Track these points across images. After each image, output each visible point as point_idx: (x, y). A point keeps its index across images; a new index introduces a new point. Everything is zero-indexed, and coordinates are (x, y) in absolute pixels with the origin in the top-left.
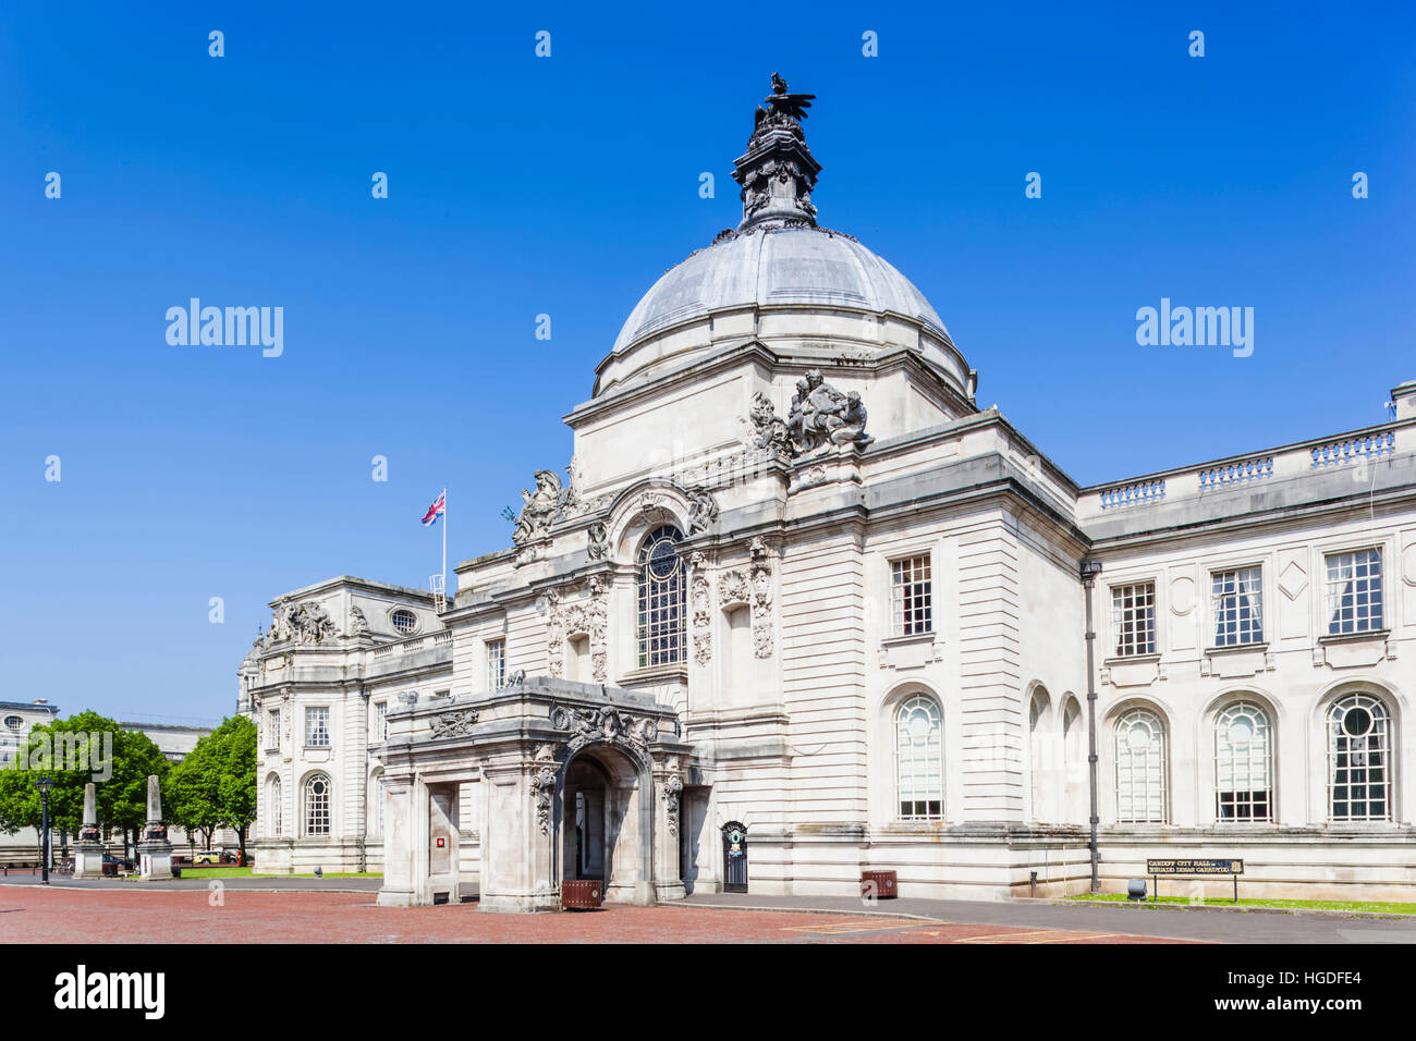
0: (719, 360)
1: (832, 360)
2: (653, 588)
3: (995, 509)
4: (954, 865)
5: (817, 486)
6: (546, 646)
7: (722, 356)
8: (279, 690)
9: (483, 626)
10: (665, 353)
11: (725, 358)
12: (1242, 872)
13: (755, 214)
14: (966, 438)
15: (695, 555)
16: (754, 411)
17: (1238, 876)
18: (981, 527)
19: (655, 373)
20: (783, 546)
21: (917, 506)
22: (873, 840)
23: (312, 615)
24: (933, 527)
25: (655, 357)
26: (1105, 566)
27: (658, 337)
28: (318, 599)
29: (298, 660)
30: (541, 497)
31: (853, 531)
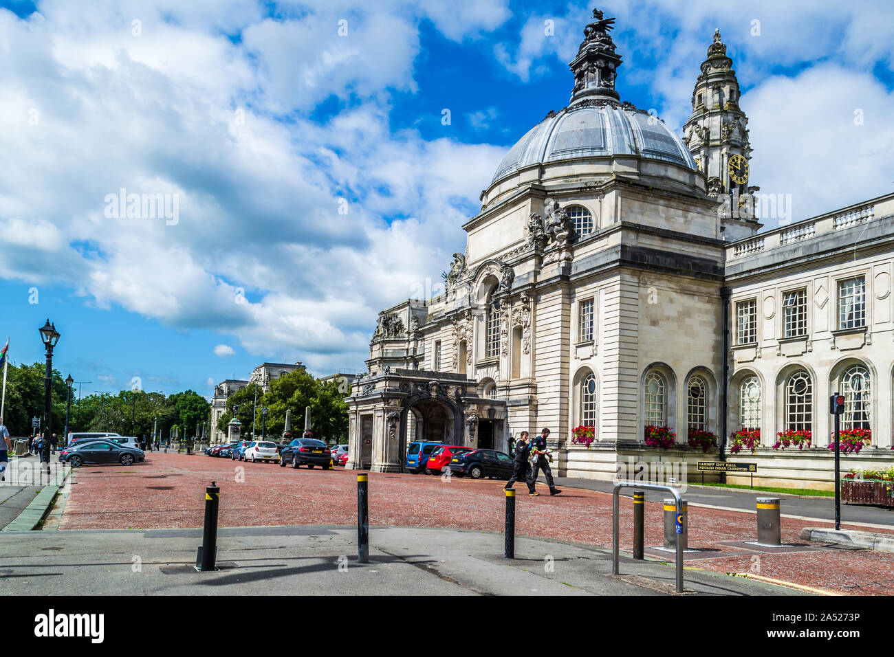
0: (517, 197)
1: (577, 189)
2: (495, 316)
3: (616, 275)
4: (597, 462)
5: (551, 263)
6: (451, 346)
7: (517, 195)
8: (376, 362)
9: (435, 334)
10: (502, 191)
11: (519, 196)
12: (756, 471)
13: (576, 94)
14: (610, 236)
15: (501, 301)
16: (529, 224)
17: (754, 474)
18: (610, 285)
19: (497, 203)
20: (537, 296)
21: (587, 274)
22: (568, 448)
23: (394, 321)
24: (595, 284)
25: (498, 193)
26: (734, 291)
27: (499, 183)
28: (398, 312)
29: (386, 347)
30: (456, 267)
31: (562, 288)
